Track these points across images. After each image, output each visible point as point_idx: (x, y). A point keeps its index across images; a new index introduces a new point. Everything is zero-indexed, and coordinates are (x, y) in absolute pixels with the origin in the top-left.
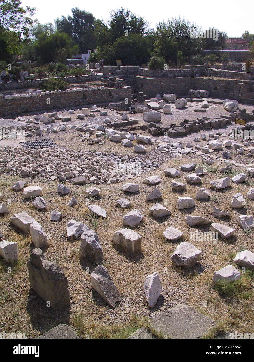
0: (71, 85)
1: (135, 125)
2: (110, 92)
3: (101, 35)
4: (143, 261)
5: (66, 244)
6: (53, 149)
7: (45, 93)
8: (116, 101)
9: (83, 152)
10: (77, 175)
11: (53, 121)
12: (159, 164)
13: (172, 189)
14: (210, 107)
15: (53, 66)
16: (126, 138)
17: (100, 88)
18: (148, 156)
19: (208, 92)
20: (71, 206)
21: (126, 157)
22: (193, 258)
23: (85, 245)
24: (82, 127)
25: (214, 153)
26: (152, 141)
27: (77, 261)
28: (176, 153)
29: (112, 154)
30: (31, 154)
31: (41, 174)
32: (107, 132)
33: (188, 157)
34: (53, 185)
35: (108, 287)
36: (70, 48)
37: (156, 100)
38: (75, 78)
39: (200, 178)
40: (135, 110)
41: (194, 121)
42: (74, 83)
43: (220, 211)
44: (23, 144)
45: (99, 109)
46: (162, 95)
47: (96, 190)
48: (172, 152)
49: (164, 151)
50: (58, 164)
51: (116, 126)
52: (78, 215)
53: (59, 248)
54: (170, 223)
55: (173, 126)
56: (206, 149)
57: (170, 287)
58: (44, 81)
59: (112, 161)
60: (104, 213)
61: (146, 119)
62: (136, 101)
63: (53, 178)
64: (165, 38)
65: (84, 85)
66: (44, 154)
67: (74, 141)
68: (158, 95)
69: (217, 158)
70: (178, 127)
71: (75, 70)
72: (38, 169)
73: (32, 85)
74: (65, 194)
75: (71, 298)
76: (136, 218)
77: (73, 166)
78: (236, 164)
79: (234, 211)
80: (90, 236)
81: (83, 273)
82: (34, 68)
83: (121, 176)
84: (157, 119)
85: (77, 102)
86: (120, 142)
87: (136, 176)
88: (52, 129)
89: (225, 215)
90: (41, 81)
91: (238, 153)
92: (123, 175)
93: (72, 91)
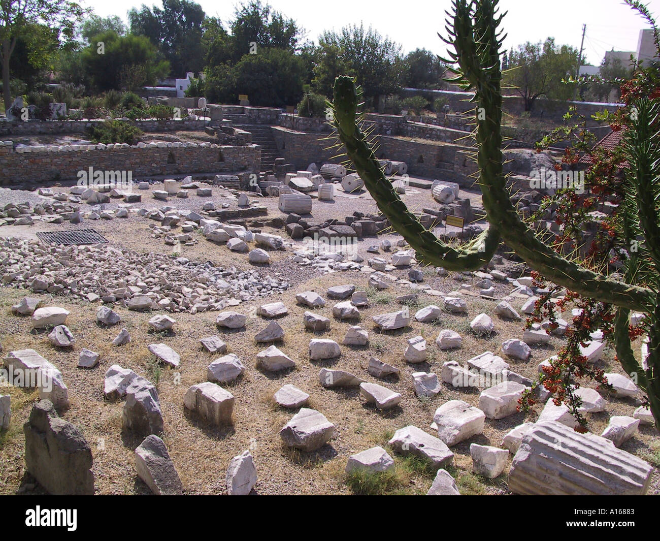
0: (147, 135)
1: (260, 218)
2: (221, 154)
3: (214, 45)
4: (233, 437)
5: (100, 405)
6: (99, 247)
7: (96, 147)
8: (232, 172)
9: (153, 256)
10: (137, 294)
11: (106, 200)
12: (290, 285)
13: (304, 326)
14: (407, 193)
15: (116, 98)
16: (237, 236)
17: (203, 144)
18: (272, 271)
19: (406, 166)
20: (119, 345)
21: (232, 269)
22: (318, 435)
23: (133, 405)
24: (158, 213)
25: (394, 271)
26: (283, 245)
27: (117, 433)
28: (324, 267)
29: (208, 263)
30: (55, 254)
31: (71, 289)
32: (204, 224)
33: (344, 275)
34: (91, 309)
35: (162, 472)
36: (152, 65)
37: (308, 174)
38: (156, 123)
39: (358, 311)
40: (267, 190)
41: (372, 216)
42: (153, 132)
43: (382, 363)
44: (44, 236)
45: (197, 183)
46: (319, 165)
47: (168, 320)
48: (318, 265)
49: (303, 263)
50: (104, 273)
51: (224, 217)
52: (130, 360)
53: (86, 412)
54: (291, 380)
55: (332, 223)
56: (379, 264)
57: (272, 480)
58: (96, 124)
59: (206, 275)
60: (175, 359)
61: (283, 208)
62: (271, 174)
63: (92, 296)
64: (334, 61)
65: (173, 137)
66: (81, 255)
67: (141, 237)
68: (313, 165)
69: (396, 278)
70: (341, 224)
71: (157, 108)
72: (65, 280)
73: (73, 129)
74: (111, 325)
75: (96, 490)
76: (232, 368)
77: (132, 279)
78: (428, 292)
79: (408, 368)
80: (142, 390)
81: (124, 452)
82: (79, 98)
83: (217, 301)
84: (305, 209)
85: (156, 168)
86: (225, 242)
87: (245, 302)
88: (102, 213)
89: (390, 371)
90: (90, 124)
91: (438, 274)
92: (222, 299)
93: (149, 147)
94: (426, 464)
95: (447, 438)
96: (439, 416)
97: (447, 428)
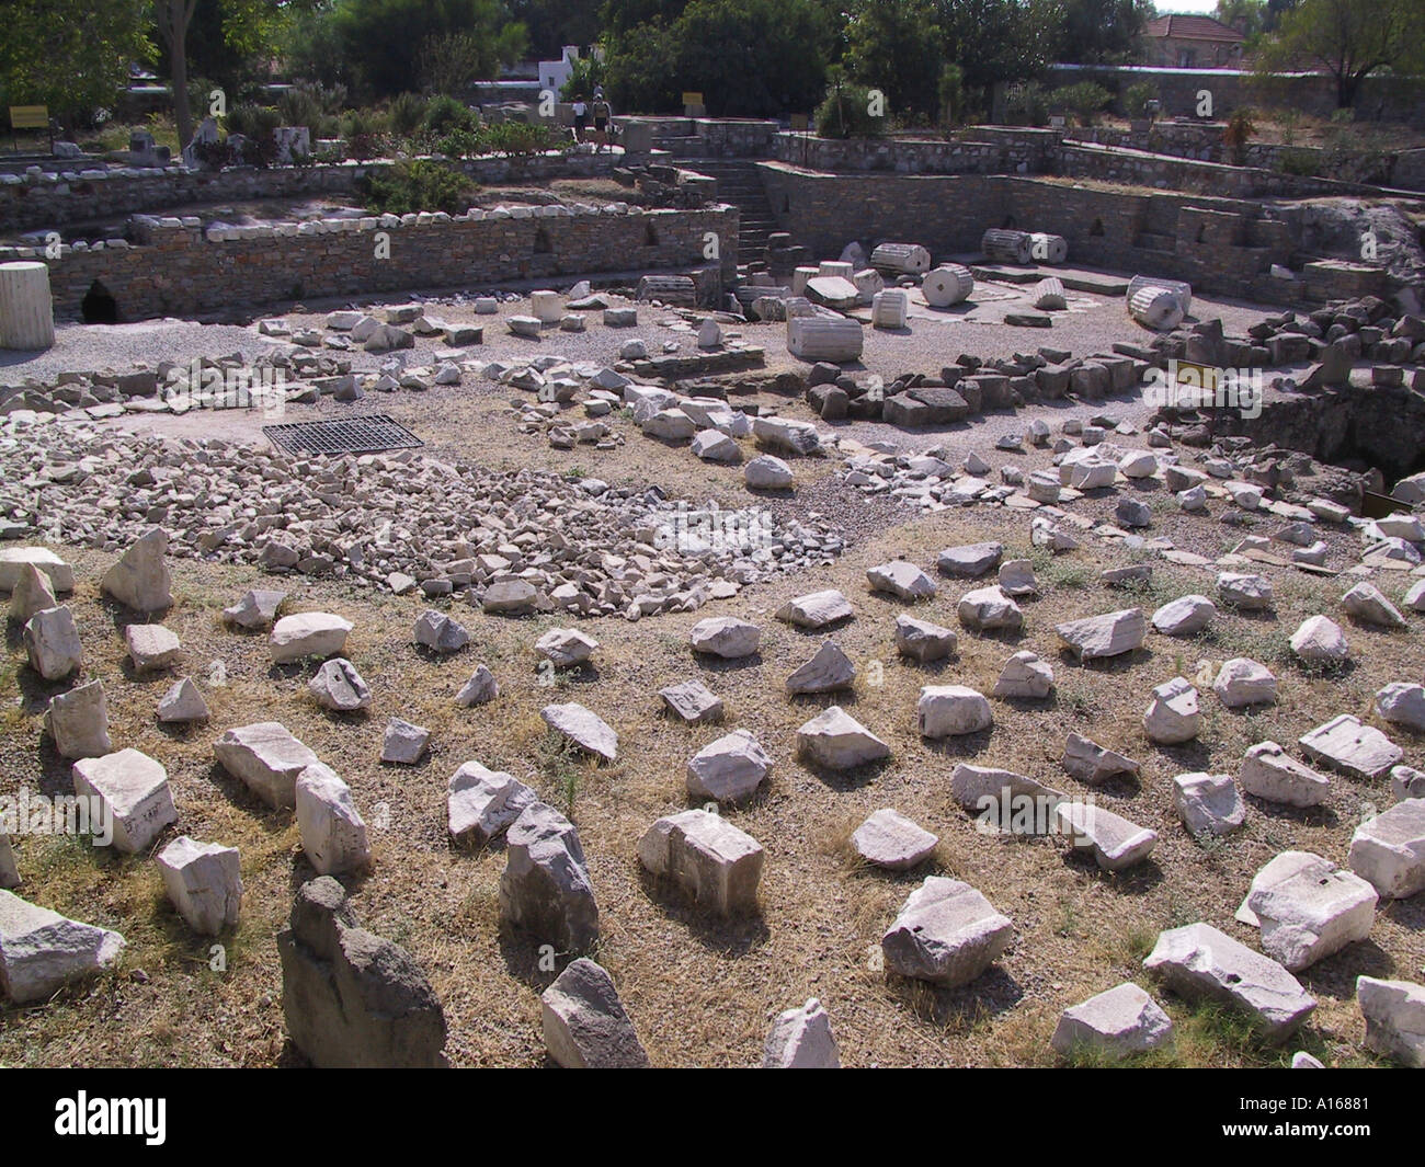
0: (488, 190)
1: (750, 373)
2: (650, 229)
4: (764, 948)
5: (443, 865)
6: (404, 459)
7: (378, 222)
8: (676, 265)
9: (528, 478)
10: (499, 573)
11: (406, 343)
12: (845, 543)
13: (896, 650)
14: (1070, 306)
15: (414, 111)
16: (713, 425)
17: (611, 207)
18: (801, 508)
19: (1064, 243)
20: (472, 705)
21: (709, 505)
22: (974, 948)
23: (525, 874)
24: (529, 373)
25: (1078, 502)
26: (820, 444)
27: (488, 939)
28: (919, 497)
29: (652, 492)
30: (309, 478)
31: (349, 564)
32: (635, 397)
33: (970, 516)
34: (400, 614)
35: (611, 1054)
36: (490, 33)
37: (845, 269)
38: (506, 164)
39: (1018, 610)
40: (755, 306)
41: (1000, 362)
42: (500, 184)
43: (1098, 750)
44: (280, 434)
45: (602, 296)
46: (869, 246)
47: (580, 642)
48: (906, 491)
49: (870, 488)
50: (422, 524)
51: (670, 373)
52: (500, 743)
53: (411, 881)
54: (883, 792)
55: (912, 382)
56: (1046, 488)
58: (376, 172)
59: (650, 520)
60: (607, 740)
61: (799, 348)
62: (760, 268)
63: (400, 581)
65: (543, 193)
66: (365, 479)
67: (494, 430)
68: (854, 246)
69: (1090, 523)
70: (932, 384)
71: (507, 130)
72: (336, 542)
73: (325, 184)
74: (448, 653)
76: (744, 766)
77: (484, 535)
78: (1172, 556)
79: (1156, 756)
80: (544, 837)
81: (510, 990)
82: (334, 113)
83: (684, 587)
84: (847, 351)
85: (510, 264)
86: (686, 440)
87: (748, 588)
88: (403, 376)
89: (1119, 768)
90: (363, 171)
91: (1183, 507)
92: (695, 581)
93: (491, 217)
94: (1250, 1029)
95: (1287, 953)
96: (1264, 895)
97: (1285, 928)
